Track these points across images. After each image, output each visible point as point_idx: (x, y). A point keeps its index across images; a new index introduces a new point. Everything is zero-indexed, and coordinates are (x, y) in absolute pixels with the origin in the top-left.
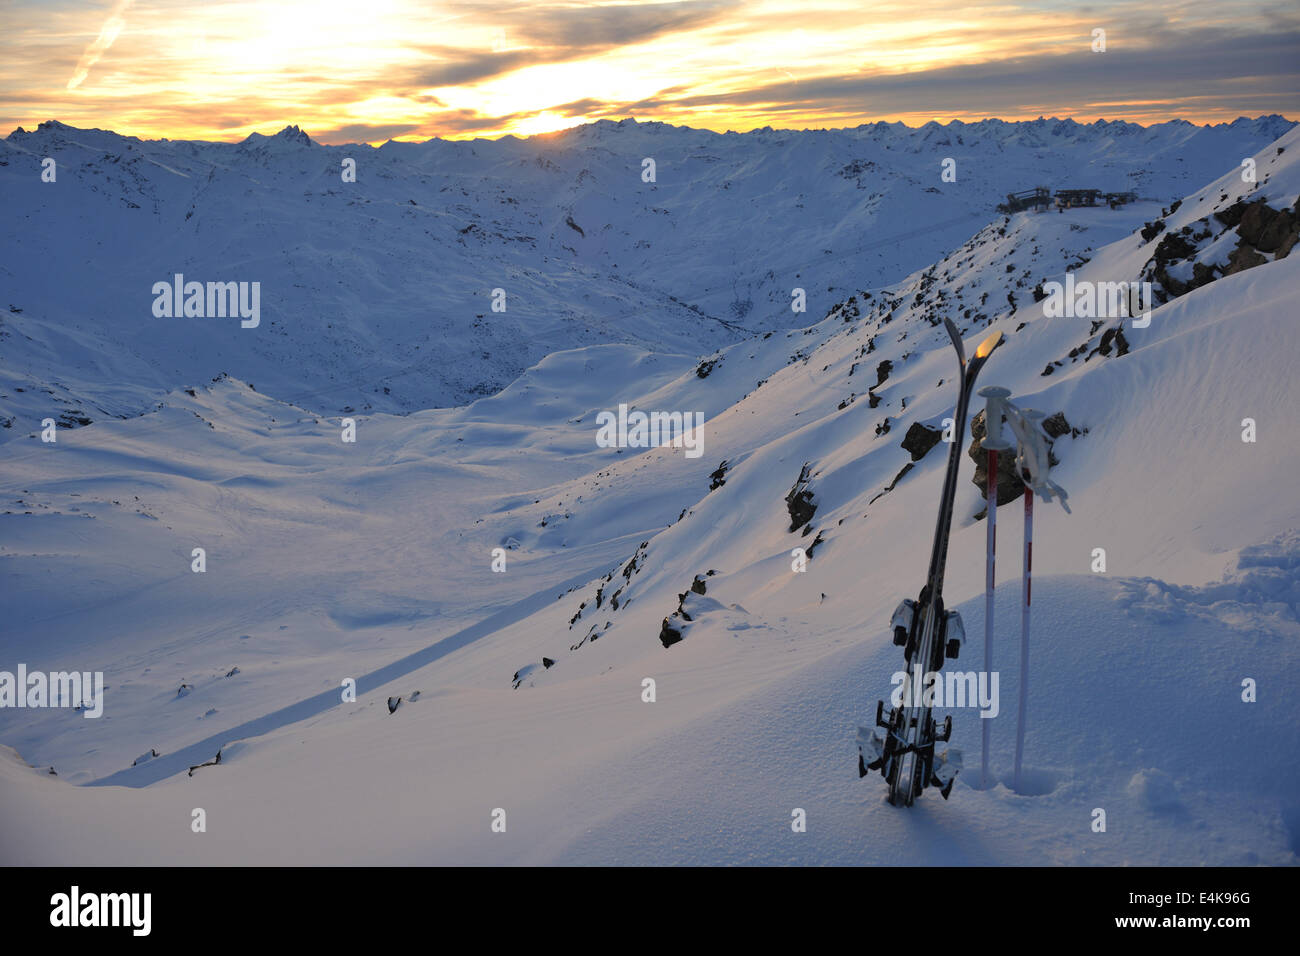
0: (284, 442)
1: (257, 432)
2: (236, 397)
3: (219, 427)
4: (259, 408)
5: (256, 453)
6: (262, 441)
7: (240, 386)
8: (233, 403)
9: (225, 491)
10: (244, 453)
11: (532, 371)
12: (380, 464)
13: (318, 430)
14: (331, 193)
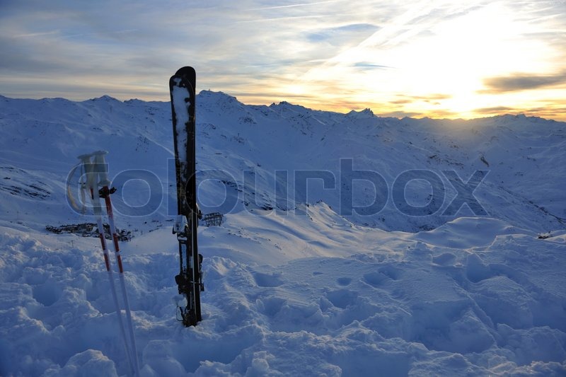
0: (337, 232)
1: (328, 225)
2: (323, 210)
3: (314, 220)
4: (330, 216)
5: (325, 234)
6: (329, 229)
7: (326, 206)
8: (322, 213)
9: (309, 245)
10: (321, 233)
11: (449, 224)
12: (372, 250)
13: (350, 230)
14: (377, 136)
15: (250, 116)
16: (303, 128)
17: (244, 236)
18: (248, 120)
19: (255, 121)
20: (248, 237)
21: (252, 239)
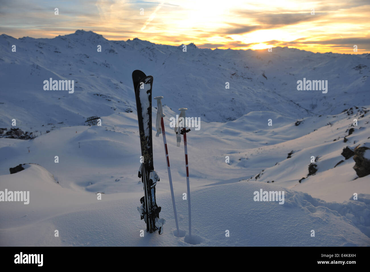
2: (166, 111)
4: (172, 115)
7: (168, 108)
11: (245, 116)
14: (199, 61)
15: (113, 48)
16: (150, 56)
17: (116, 131)
18: (111, 51)
19: (116, 51)
20: (120, 131)
21: (122, 133)
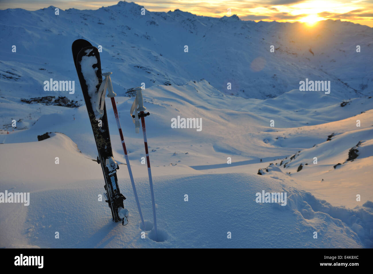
0: (214, 99)
1: (208, 95)
2: (204, 85)
3: (199, 92)
4: (210, 89)
5: (206, 101)
6: (209, 98)
7: (207, 83)
8: (204, 87)
9: (196, 108)
10: (204, 100)
11: (286, 93)
12: (237, 111)
13: (222, 98)
14: (241, 34)
15: (154, 20)
16: (191, 28)
17: (155, 103)
18: (152, 23)
19: (157, 23)
20: (158, 104)
21: (160, 105)
